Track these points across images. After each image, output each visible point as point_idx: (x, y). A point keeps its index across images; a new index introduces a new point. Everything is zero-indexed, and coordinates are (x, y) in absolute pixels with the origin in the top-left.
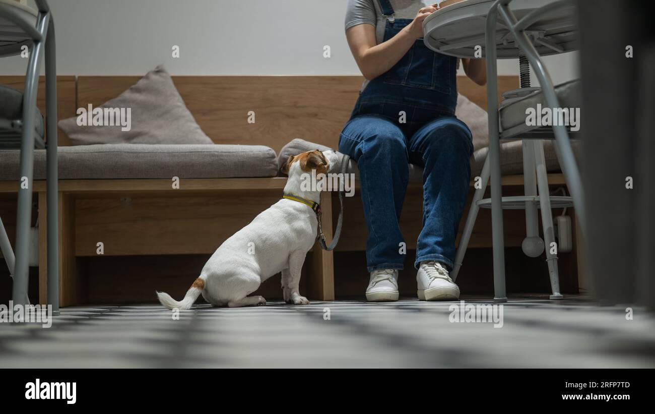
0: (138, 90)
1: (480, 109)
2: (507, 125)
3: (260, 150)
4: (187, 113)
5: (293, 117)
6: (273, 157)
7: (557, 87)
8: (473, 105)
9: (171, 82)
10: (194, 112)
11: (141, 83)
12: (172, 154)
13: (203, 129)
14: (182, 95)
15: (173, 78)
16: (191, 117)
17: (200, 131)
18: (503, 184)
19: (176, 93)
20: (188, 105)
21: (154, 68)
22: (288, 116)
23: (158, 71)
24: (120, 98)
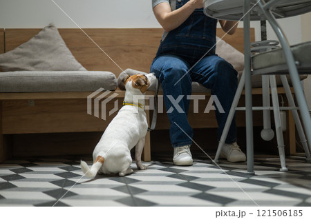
0: (39, 38)
1: (232, 48)
2: (256, 67)
3: (106, 74)
4: (67, 50)
5: (128, 52)
6: (114, 78)
7: (292, 47)
8: (228, 45)
9: (58, 32)
10: (71, 49)
11: (41, 33)
12: (53, 77)
13: (77, 59)
14: (64, 39)
15: (59, 30)
16: (70, 52)
17: (74, 60)
18: (253, 93)
19: (61, 39)
20: (67, 45)
21: (48, 25)
22: (125, 51)
23: (50, 27)
24: (29, 42)
